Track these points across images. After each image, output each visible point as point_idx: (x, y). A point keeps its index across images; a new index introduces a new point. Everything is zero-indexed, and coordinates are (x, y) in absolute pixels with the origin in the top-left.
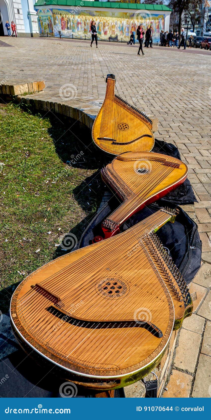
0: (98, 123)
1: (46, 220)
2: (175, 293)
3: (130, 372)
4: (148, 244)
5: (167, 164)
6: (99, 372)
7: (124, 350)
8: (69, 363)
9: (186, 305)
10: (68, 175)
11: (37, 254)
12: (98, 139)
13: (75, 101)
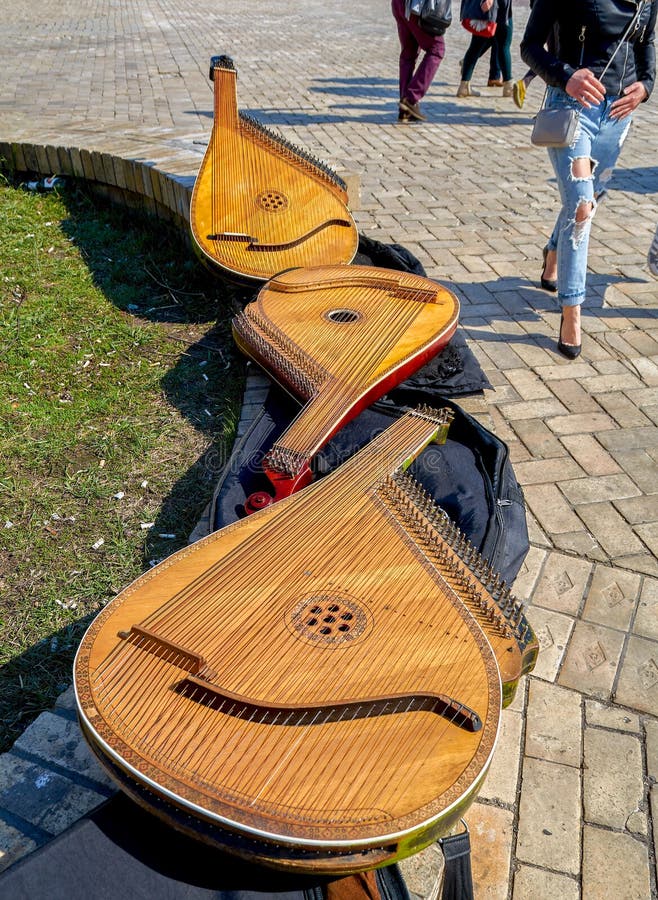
0: (203, 194)
1: (103, 463)
2: (490, 618)
3: (420, 822)
4: (396, 502)
5: (405, 294)
6: (344, 831)
7: (394, 769)
8: (261, 816)
9: (522, 647)
10: (140, 342)
11: (97, 551)
12: (209, 237)
13: (124, 141)
